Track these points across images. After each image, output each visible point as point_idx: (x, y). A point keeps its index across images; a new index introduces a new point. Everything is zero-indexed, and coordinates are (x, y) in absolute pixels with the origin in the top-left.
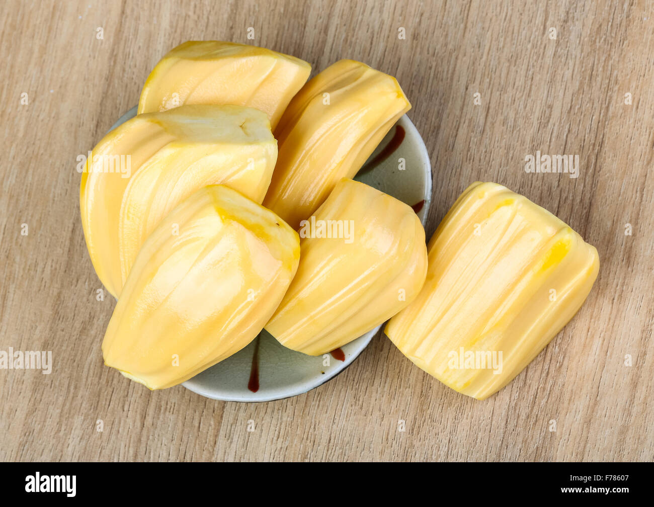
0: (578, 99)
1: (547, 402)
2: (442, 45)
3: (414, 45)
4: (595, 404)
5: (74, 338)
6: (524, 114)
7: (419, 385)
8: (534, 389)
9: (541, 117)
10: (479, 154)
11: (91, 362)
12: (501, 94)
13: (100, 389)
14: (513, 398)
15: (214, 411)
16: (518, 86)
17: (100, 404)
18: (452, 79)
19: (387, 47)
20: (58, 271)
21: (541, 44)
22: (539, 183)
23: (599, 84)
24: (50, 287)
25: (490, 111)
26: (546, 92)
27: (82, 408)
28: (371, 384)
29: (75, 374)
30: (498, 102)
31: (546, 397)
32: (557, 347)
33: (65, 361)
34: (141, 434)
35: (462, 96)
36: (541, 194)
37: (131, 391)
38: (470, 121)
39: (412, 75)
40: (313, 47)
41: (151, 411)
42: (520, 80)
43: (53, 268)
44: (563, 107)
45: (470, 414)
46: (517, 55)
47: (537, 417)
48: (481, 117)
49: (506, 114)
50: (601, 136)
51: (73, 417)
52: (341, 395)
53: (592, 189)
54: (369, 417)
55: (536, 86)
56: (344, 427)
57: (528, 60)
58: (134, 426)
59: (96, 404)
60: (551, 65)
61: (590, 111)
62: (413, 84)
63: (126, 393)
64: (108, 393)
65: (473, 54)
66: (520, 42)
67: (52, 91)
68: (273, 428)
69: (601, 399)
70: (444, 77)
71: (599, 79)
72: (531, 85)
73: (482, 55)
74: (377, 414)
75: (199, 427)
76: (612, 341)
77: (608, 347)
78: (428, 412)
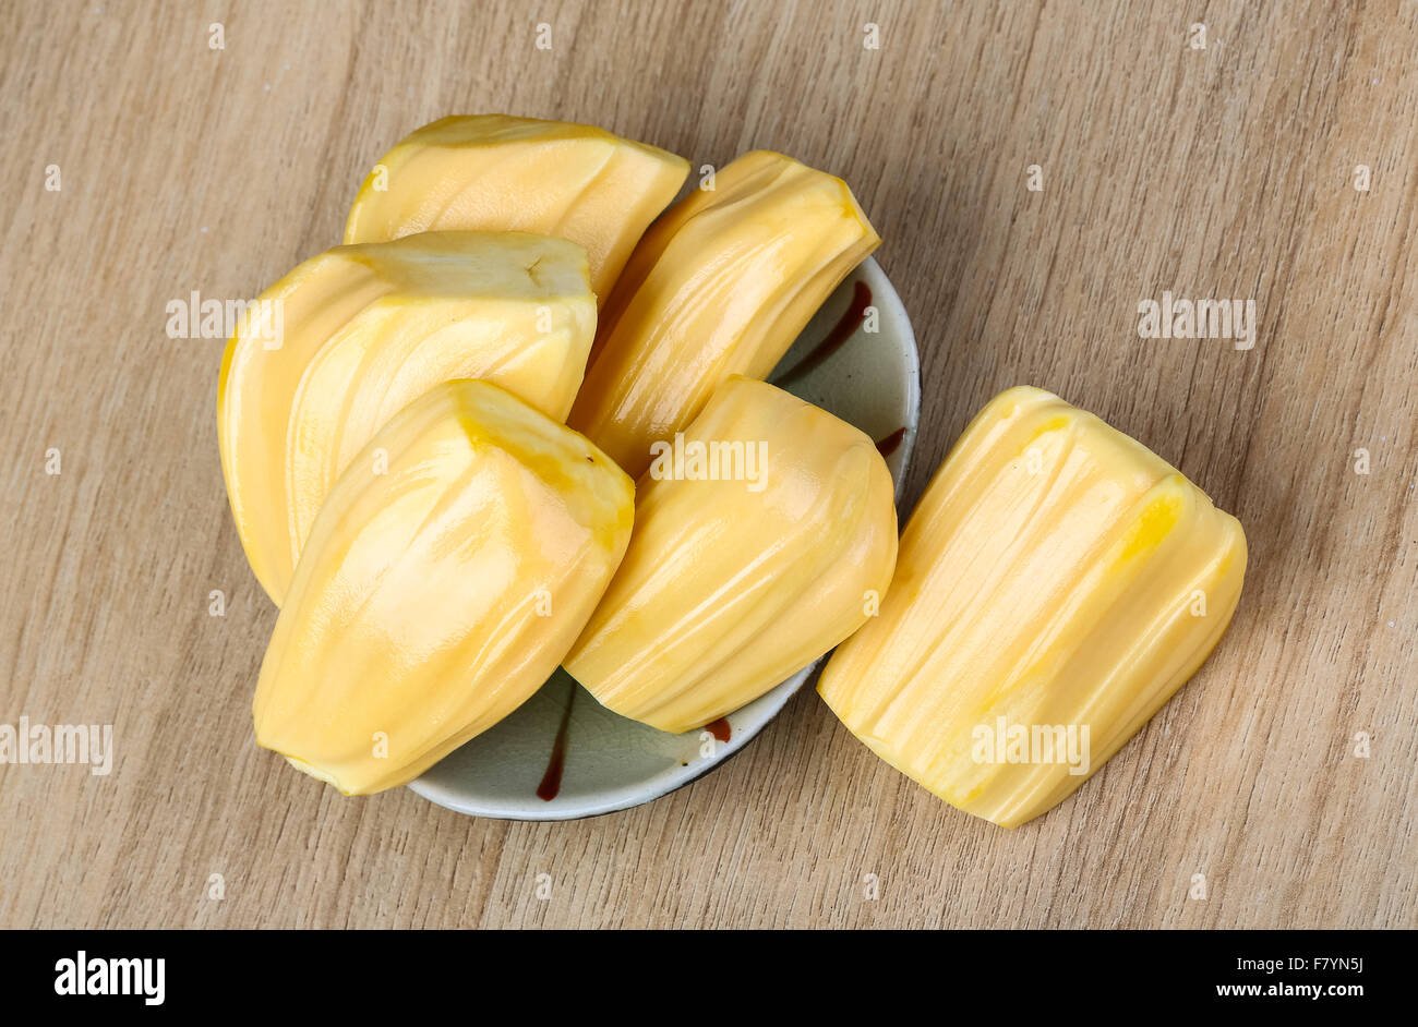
0: (1234, 240)
1: (1142, 836)
2: (969, 135)
3: (915, 137)
4: (1239, 841)
5: (220, 705)
6: (1125, 270)
7: (889, 800)
8: (1118, 810)
9: (1159, 274)
10: (1032, 348)
11: (249, 752)
12: (1080, 231)
13: (264, 806)
14: (1074, 828)
15: (482, 850)
16: (1116, 215)
17: (261, 833)
18: (985, 203)
19: (860, 139)
20: (195, 575)
21: (1166, 132)
22: (1148, 404)
23: (1276, 210)
24: (178, 606)
25: (1059, 262)
26: (1170, 226)
27: (226, 842)
28: (796, 797)
29: (216, 775)
30: (1074, 245)
31: (1142, 825)
32: (1168, 726)
33: (199, 751)
34: (337, 893)
35: (1003, 235)
36: (1152, 426)
37: (323, 809)
38: (1017, 282)
39: (908, 193)
40: (716, 140)
41: (360, 849)
42: (1120, 202)
43: (187, 570)
44: (1202, 254)
45: (988, 858)
46: (1117, 153)
47: (1121, 864)
48: (1039, 276)
49: (1088, 270)
50: (1277, 312)
51: (207, 860)
52: (735, 818)
53: (1252, 416)
54: (788, 862)
55: (1152, 213)
56: (736, 882)
57: (1138, 162)
58: (326, 877)
59: (255, 833)
60: (1183, 174)
61: (1257, 262)
62: (908, 212)
63: (313, 814)
64: (278, 812)
65: (1029, 153)
66: (1124, 128)
67: (204, 230)
68: (596, 883)
69: (1251, 829)
70: (970, 198)
71: (1278, 200)
72: (1141, 214)
73: (1047, 155)
74: (803, 857)
75: (452, 880)
76: (1279, 716)
77: (1271, 726)
78: (905, 853)
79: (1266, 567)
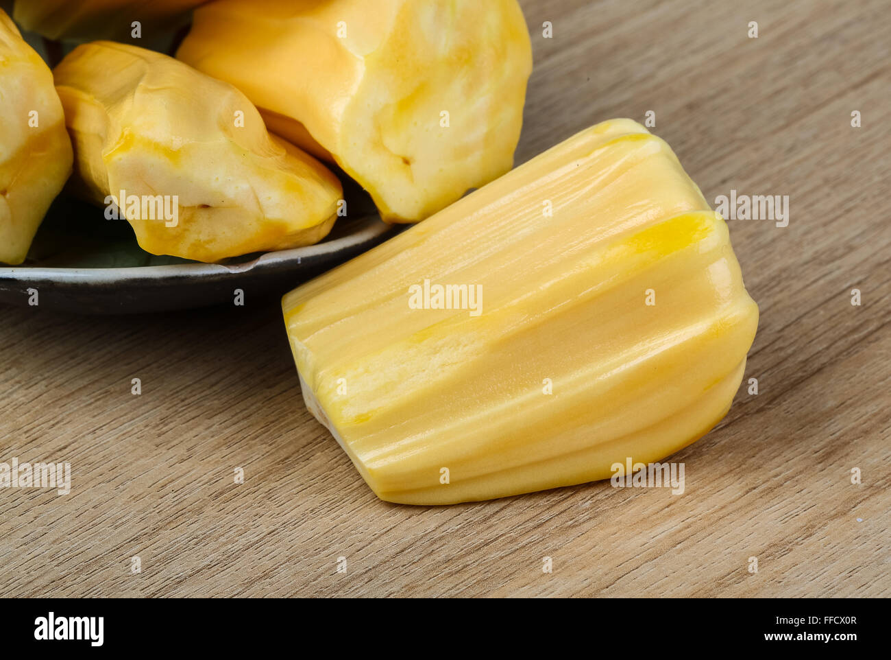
1: (502, 558)
2: (728, 128)
3: (680, 114)
7: (292, 448)
8: (495, 533)
9: (824, 253)
26: (858, 232)
28: (209, 416)
31: (508, 551)
44: (874, 255)
45: (345, 516)
46: (847, 180)
47: (464, 567)
53: (837, 356)
54: (163, 450)
56: (105, 443)
57: (861, 190)
65: (770, 154)
72: (839, 217)
73: (786, 160)
74: (179, 452)
76: (700, 535)
77: (688, 538)
78: (273, 485)
79: (771, 444)
